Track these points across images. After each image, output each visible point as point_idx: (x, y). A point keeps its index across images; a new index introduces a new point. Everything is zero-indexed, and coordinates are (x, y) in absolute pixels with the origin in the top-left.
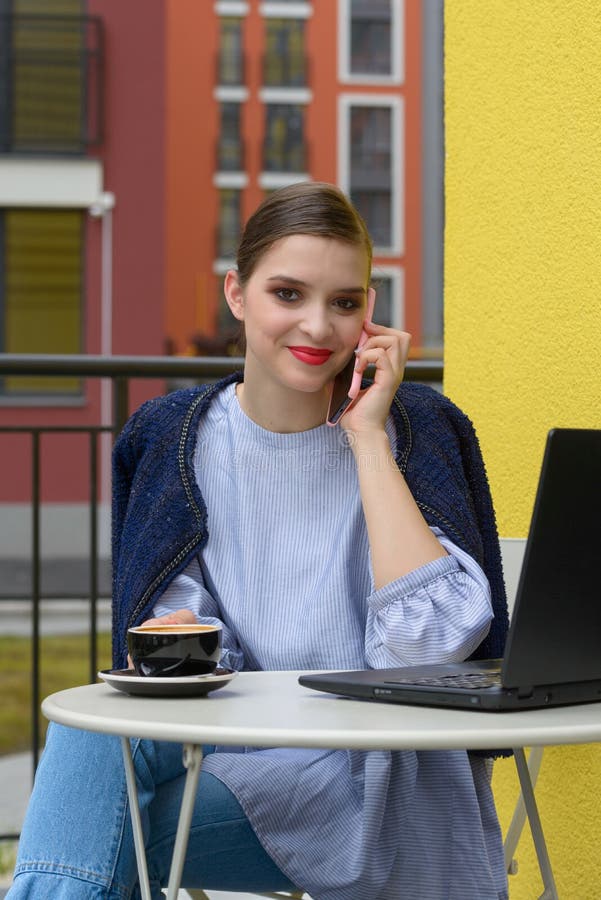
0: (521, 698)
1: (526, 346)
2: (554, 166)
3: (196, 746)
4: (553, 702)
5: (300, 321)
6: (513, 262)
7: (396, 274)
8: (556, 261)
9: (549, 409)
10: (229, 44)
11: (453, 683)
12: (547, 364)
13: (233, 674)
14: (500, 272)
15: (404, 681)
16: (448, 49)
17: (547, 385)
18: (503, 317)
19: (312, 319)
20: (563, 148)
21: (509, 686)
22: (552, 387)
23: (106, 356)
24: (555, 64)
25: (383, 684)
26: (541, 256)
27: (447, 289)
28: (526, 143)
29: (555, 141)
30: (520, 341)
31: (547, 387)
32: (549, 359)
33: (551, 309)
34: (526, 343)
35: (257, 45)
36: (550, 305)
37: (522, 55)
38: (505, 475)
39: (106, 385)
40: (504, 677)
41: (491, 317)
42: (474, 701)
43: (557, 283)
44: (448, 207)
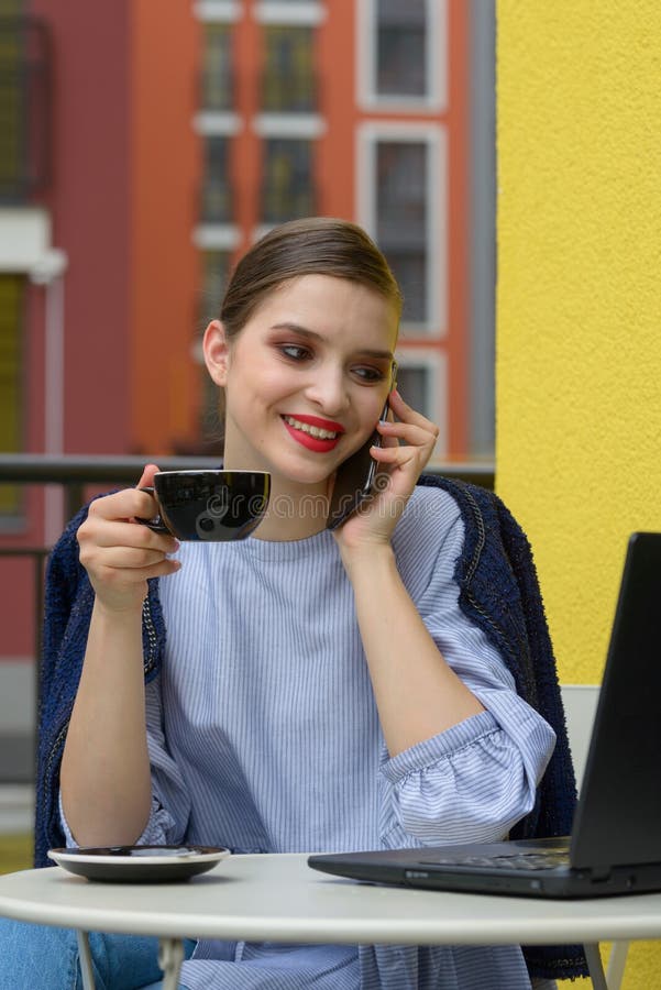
0: (596, 881)
1: (603, 437)
2: (639, 203)
3: (175, 941)
4: (635, 888)
5: (308, 386)
6: (586, 327)
7: (436, 362)
8: (641, 325)
9: (633, 519)
10: (215, 59)
11: (508, 863)
12: (631, 460)
13: (223, 853)
14: (568, 340)
15: (444, 861)
16: (501, 52)
17: (630, 486)
18: (573, 399)
19: (325, 384)
20: (650, 179)
21: (579, 867)
22: (636, 490)
23: (54, 455)
24: (641, 69)
25: (416, 865)
26: (622, 320)
27: (500, 364)
28: (603, 173)
29: (640, 170)
30: (594, 430)
31: (630, 490)
32: (633, 453)
33: (636, 387)
34: (603, 433)
35: (252, 59)
36: (634, 383)
37: (598, 58)
38: (575, 604)
39: (54, 496)
40: (575, 855)
41: (556, 400)
42: (535, 885)
43: (642, 354)
44: (501, 258)
